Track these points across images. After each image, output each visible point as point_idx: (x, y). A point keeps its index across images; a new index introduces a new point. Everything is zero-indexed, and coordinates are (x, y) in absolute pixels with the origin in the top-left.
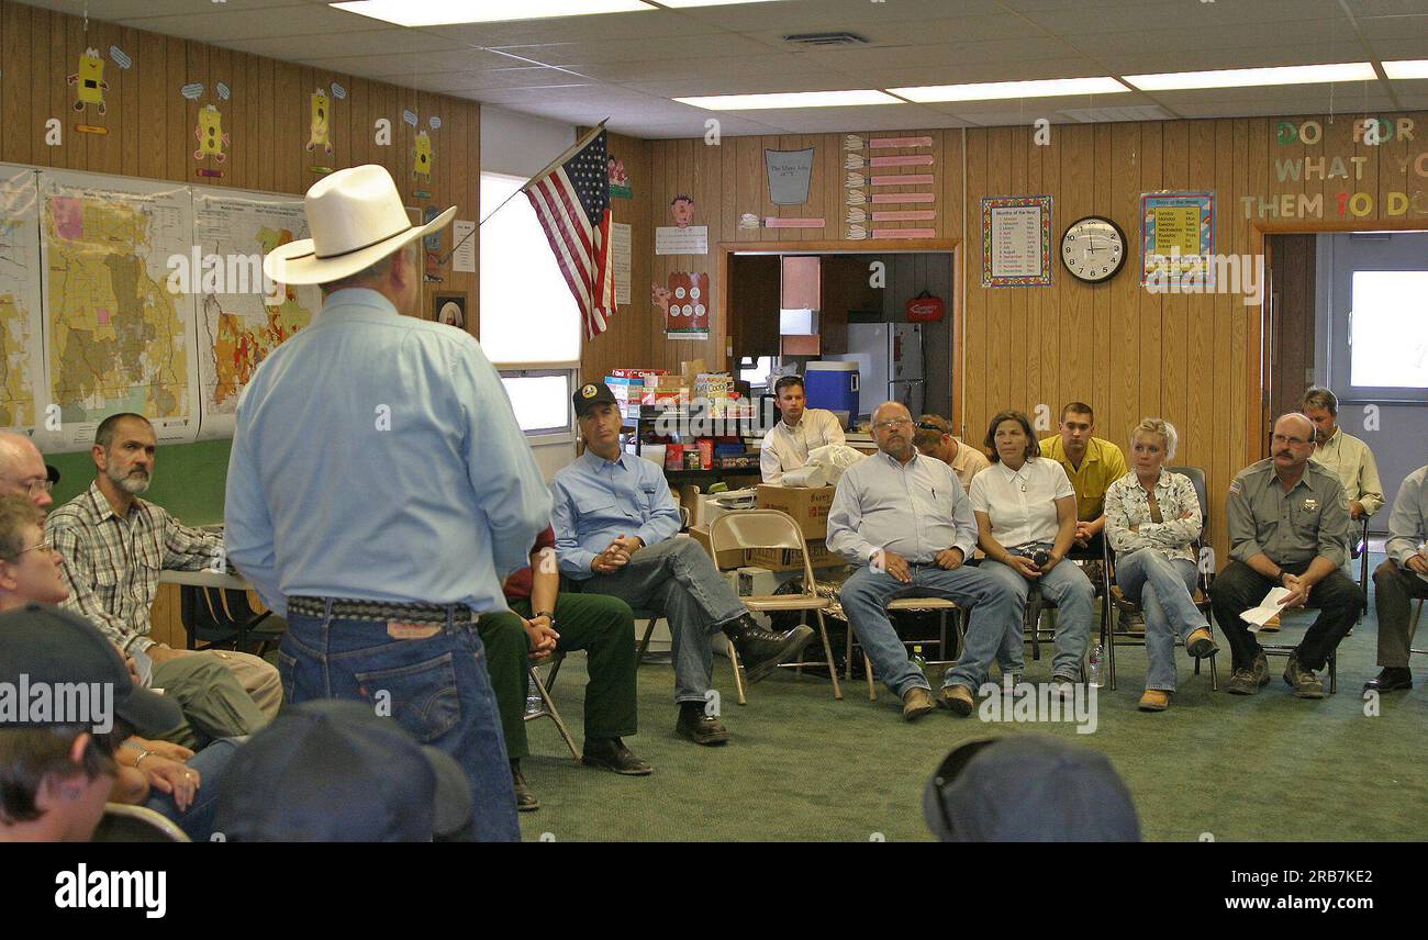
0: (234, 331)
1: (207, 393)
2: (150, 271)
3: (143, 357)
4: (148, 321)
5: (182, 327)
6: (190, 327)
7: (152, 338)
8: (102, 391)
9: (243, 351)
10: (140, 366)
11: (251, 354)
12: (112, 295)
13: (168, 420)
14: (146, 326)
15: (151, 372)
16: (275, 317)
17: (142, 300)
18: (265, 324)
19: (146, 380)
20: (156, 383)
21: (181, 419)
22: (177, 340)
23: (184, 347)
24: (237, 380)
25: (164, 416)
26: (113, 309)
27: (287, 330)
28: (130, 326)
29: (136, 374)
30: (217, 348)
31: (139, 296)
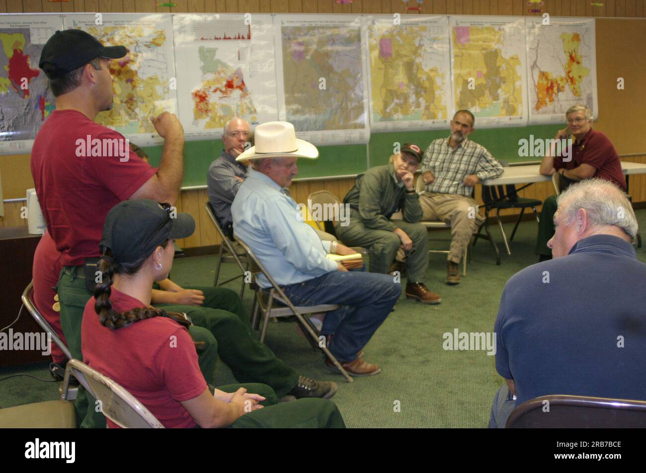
0: (547, 78)
1: (532, 105)
2: (503, 54)
3: (500, 91)
4: (502, 75)
5: (520, 78)
6: (524, 77)
7: (504, 82)
8: (479, 104)
9: (552, 87)
10: (498, 94)
11: (555, 89)
12: (484, 66)
13: (512, 117)
14: (501, 78)
15: (504, 97)
16: (569, 72)
17: (499, 67)
18: (564, 75)
19: (501, 100)
20: (506, 101)
21: (519, 117)
22: (517, 84)
23: (521, 86)
24: (547, 100)
25: (510, 115)
26: (485, 71)
27: (576, 77)
28: (493, 78)
29: (496, 98)
30: (538, 87)
31: (497, 65)
